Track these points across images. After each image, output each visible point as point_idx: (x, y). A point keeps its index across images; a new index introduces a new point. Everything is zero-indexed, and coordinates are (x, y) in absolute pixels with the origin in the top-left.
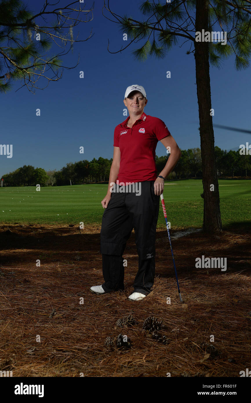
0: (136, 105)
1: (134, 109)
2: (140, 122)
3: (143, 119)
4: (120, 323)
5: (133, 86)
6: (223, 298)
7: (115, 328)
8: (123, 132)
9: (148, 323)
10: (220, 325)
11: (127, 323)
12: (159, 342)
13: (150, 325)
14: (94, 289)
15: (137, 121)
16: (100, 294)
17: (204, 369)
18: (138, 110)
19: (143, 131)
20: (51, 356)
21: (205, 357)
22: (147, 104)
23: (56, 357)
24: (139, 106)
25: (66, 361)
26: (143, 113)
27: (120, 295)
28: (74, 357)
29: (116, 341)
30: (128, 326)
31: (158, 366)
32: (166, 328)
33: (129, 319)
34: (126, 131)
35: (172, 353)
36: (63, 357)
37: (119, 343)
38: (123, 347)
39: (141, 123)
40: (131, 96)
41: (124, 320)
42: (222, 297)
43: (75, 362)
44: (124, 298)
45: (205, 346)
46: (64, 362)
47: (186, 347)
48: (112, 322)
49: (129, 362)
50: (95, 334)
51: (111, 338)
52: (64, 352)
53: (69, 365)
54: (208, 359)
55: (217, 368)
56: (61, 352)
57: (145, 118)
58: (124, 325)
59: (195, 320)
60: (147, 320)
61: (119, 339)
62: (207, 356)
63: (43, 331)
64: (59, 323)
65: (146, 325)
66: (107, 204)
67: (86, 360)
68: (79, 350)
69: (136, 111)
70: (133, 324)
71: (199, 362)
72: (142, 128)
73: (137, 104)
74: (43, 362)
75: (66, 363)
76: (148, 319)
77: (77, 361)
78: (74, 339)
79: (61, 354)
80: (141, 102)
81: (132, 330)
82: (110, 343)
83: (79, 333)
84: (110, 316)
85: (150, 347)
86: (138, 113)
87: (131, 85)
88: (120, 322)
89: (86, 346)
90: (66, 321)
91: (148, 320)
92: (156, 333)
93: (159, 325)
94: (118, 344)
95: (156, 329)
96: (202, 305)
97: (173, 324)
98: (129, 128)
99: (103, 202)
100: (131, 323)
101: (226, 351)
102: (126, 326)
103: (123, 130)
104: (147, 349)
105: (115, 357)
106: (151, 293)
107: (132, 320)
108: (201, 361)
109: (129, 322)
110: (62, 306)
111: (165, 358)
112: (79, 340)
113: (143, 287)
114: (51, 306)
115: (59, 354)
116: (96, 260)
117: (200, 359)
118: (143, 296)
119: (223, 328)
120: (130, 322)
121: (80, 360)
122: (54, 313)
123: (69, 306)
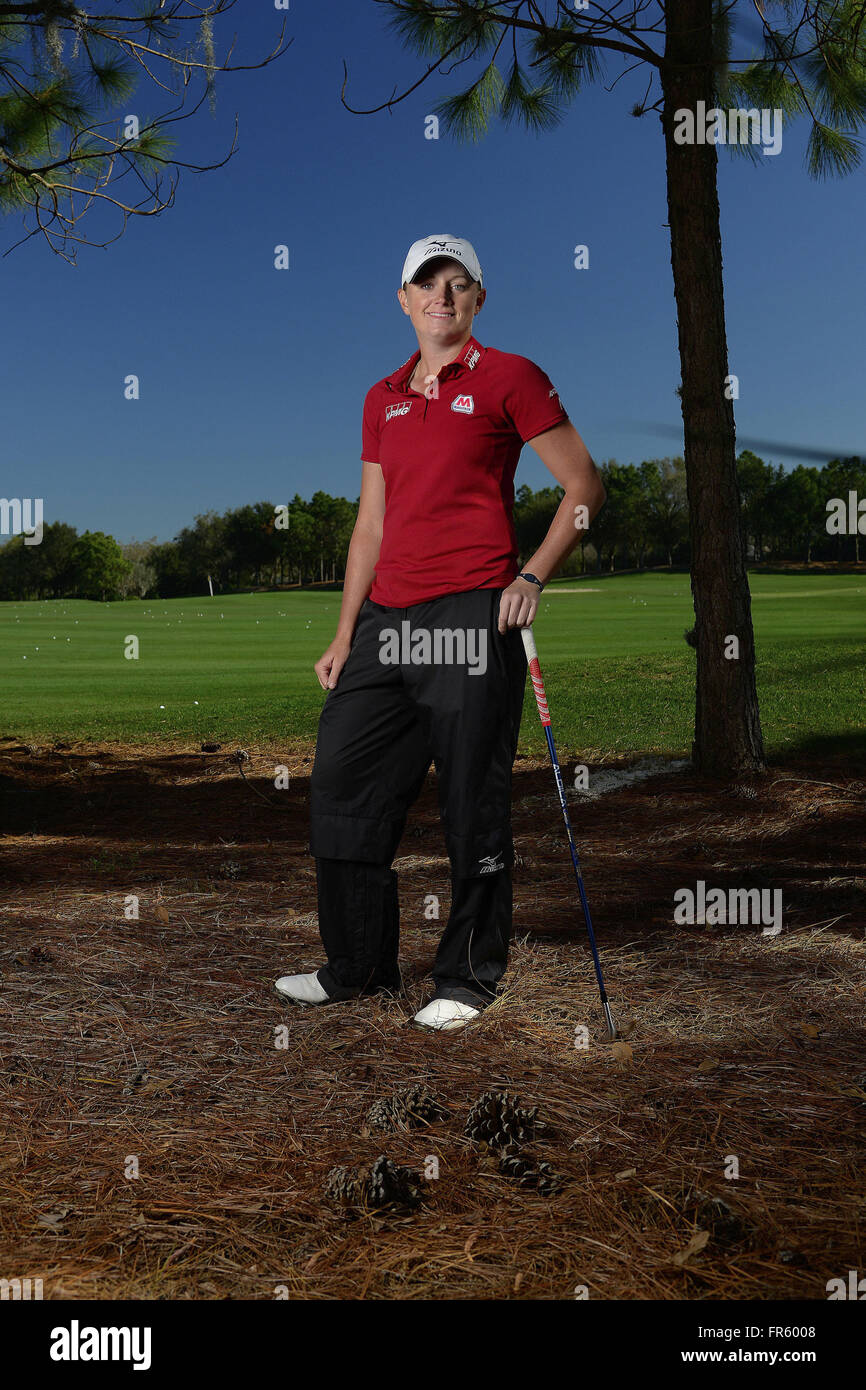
0: (444, 309)
1: (435, 325)
2: (456, 373)
3: (468, 361)
4: (381, 1115)
5: (432, 239)
6: (764, 1019)
7: (366, 1133)
8: (395, 409)
9: (486, 1116)
10: (753, 1121)
11: (408, 1113)
12: (523, 1186)
13: (494, 1123)
14: (286, 985)
15: (444, 368)
16: (310, 1005)
17: (690, 1287)
18: (451, 328)
19: (469, 405)
20: (127, 1237)
21: (691, 1242)
22: (484, 304)
23: (147, 1241)
24: (453, 315)
25: (180, 1258)
26: (468, 339)
27: (384, 1008)
28: (211, 1242)
29: (368, 1181)
30: (412, 1127)
31: (519, 1277)
32: (550, 1134)
33: (416, 1098)
34: (407, 405)
35: (573, 1226)
36: (171, 1241)
37: (377, 1189)
38: (393, 1206)
39: (461, 375)
40: (425, 275)
41: (399, 1102)
42: (762, 1015)
43: (214, 1262)
44: (400, 1020)
45: (694, 1201)
46: (174, 1262)
47: (625, 1207)
48: (353, 1111)
49: (413, 1263)
50: (291, 1157)
51: (349, 1171)
52: (176, 1222)
53: (193, 1272)
54: (705, 1251)
55: (735, 1284)
56: (163, 1224)
57: (476, 356)
58: (396, 1122)
59: (659, 1105)
60: (479, 1105)
61: (377, 1174)
62: (700, 1240)
63: (101, 1145)
64: (159, 1113)
65: (478, 1121)
66: (335, 673)
67: (254, 1254)
68: (229, 1214)
69: (444, 333)
70: (432, 1116)
71: (672, 1264)
72: (466, 395)
73: (445, 305)
74: (98, 1259)
75: (184, 1266)
76: (486, 1099)
77: (223, 1258)
78: (212, 1174)
79: (162, 1231)
80: (460, 297)
81: (425, 1139)
82: (345, 1191)
83: (231, 1151)
84: (347, 1090)
85: (493, 1204)
86: (450, 340)
87: (423, 236)
88: (384, 1110)
89: (255, 1199)
90: (184, 1108)
91: (485, 1104)
92: (513, 1151)
93: (527, 1123)
94: (374, 1193)
95: (516, 1135)
96: (683, 1046)
97: (578, 1118)
98: (416, 396)
99: (320, 668)
100: (423, 1116)
101: (772, 1221)
102: (404, 1127)
103: (396, 402)
104: (480, 1211)
105: (364, 1243)
106: (500, 1002)
107: (427, 1101)
108: (680, 1259)
109: (414, 1109)
110: (168, 1050)
111: (544, 1246)
112: (230, 1179)
113: (470, 979)
114: (128, 1050)
115: (157, 1230)
116: (299, 878)
117: (673, 1252)
118: (470, 1012)
119: (761, 1136)
120: (420, 1112)
121: (234, 1251)
122: (139, 1078)
123: (195, 1052)
